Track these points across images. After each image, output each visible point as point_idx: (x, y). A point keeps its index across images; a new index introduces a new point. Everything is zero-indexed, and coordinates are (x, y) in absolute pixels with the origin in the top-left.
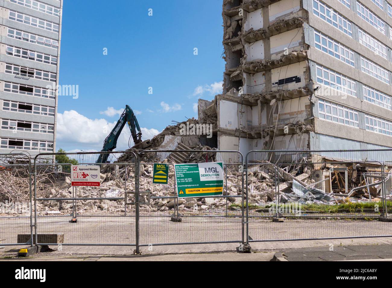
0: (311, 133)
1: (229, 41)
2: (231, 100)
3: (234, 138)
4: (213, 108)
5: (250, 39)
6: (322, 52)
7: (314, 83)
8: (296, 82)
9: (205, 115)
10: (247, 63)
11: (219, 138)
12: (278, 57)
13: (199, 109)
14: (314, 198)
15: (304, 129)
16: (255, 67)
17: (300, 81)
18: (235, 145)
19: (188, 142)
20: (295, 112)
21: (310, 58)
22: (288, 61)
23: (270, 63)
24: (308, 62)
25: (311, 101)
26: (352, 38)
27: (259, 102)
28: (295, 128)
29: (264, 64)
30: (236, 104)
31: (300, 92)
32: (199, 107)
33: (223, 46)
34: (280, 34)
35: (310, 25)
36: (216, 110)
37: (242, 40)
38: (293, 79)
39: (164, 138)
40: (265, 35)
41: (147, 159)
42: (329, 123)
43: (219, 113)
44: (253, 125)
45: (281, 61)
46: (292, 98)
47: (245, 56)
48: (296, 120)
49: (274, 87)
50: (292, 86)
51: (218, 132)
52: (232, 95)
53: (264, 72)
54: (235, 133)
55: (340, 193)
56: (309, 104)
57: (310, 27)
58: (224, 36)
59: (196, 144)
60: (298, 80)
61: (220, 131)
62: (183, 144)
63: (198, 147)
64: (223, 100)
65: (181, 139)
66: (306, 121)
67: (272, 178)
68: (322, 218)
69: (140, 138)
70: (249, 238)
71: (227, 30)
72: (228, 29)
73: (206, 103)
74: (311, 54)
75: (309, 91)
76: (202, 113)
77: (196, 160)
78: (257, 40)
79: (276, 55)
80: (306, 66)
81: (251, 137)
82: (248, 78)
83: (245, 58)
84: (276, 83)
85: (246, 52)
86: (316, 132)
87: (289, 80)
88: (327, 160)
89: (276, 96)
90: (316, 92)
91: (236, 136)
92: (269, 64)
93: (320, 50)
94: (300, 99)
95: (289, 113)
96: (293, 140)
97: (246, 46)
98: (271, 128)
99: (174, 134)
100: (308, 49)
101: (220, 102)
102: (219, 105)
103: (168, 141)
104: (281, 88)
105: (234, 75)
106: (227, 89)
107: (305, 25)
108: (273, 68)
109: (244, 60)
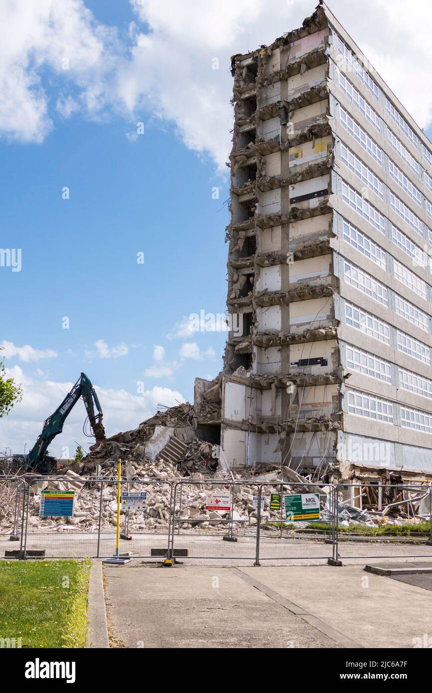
0: (339, 432)
1: (235, 301)
2: (238, 382)
3: (239, 432)
4: (214, 391)
5: (263, 302)
6: (354, 329)
7: (344, 368)
8: (322, 365)
9: (203, 399)
10: (259, 334)
11: (223, 432)
12: (301, 331)
13: (196, 391)
14: (350, 518)
15: (331, 427)
16: (269, 340)
17: (327, 365)
18: (240, 441)
19: (183, 435)
20: (319, 403)
21: (340, 338)
22: (312, 337)
23: (290, 337)
24: (338, 342)
25: (341, 391)
26: (387, 307)
27: (273, 386)
28: (319, 424)
29: (282, 338)
30: (244, 387)
31: (327, 379)
32: (197, 388)
33: (227, 308)
34: (302, 302)
35: (341, 295)
36: (220, 395)
37: (254, 303)
38: (318, 361)
39: (154, 430)
40: (283, 300)
41: (132, 457)
42: (359, 419)
43: (224, 398)
44: (263, 415)
45: (304, 337)
46: (316, 385)
47: (256, 324)
48: (320, 414)
49: (293, 368)
50: (316, 370)
51: (222, 425)
52: (240, 376)
53: (280, 347)
54: (242, 426)
55: (372, 510)
56: (337, 394)
57: (341, 298)
58: (229, 295)
59: (192, 438)
60: (324, 362)
61: (224, 423)
62: (176, 439)
63: (194, 442)
64: (230, 382)
65: (174, 432)
66: (333, 417)
67: (293, 489)
68: (372, 541)
69: (100, 421)
70: (338, 555)
71: (232, 286)
72: (235, 285)
73: (204, 383)
74: (342, 332)
75: (338, 378)
76: (199, 397)
77: (193, 460)
78: (272, 305)
79: (297, 327)
80: (334, 346)
81: (260, 431)
82: (259, 354)
83: (256, 327)
84: (296, 363)
85: (257, 318)
86: (345, 431)
87: (314, 362)
88: (356, 466)
89: (296, 380)
90: (347, 381)
91: (242, 430)
92: (288, 339)
93: (351, 326)
94: (325, 388)
95: (311, 404)
96: (315, 438)
97: (258, 311)
98: (288, 421)
99: (165, 425)
100: (338, 326)
101: (227, 384)
102: (224, 388)
103: (158, 434)
104: (302, 371)
105: (240, 347)
106: (230, 364)
107: (336, 296)
108: (293, 344)
109: (255, 329)
